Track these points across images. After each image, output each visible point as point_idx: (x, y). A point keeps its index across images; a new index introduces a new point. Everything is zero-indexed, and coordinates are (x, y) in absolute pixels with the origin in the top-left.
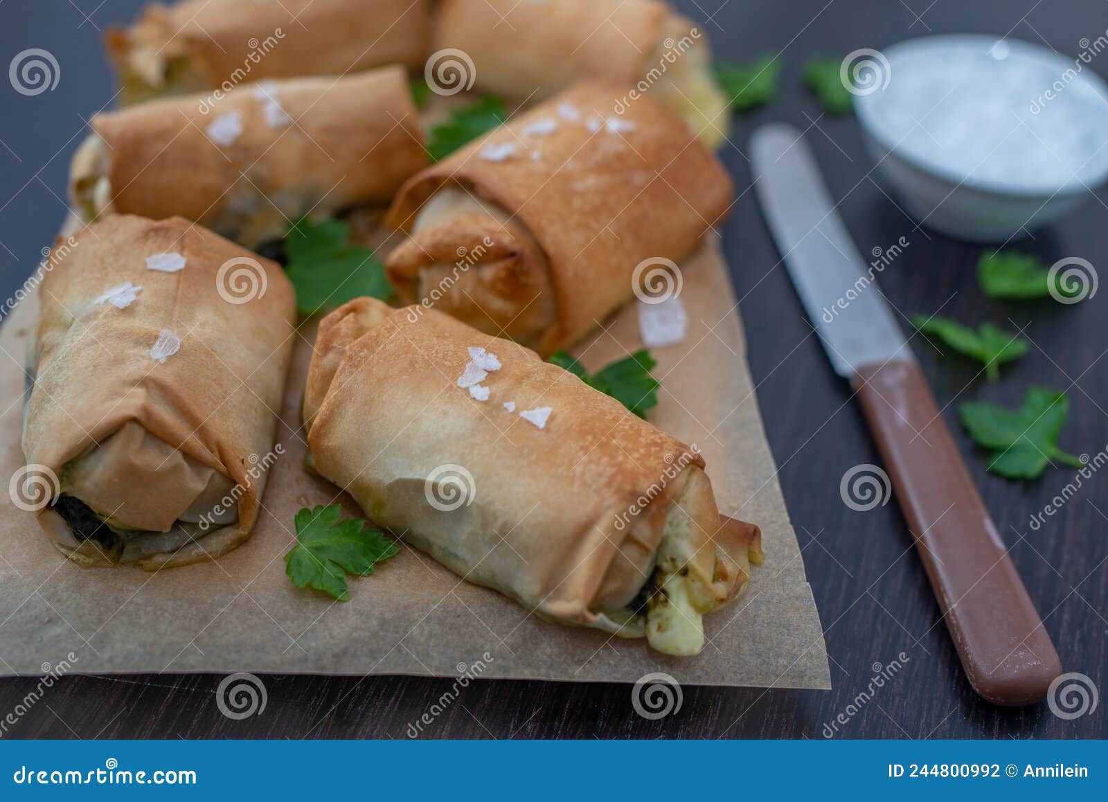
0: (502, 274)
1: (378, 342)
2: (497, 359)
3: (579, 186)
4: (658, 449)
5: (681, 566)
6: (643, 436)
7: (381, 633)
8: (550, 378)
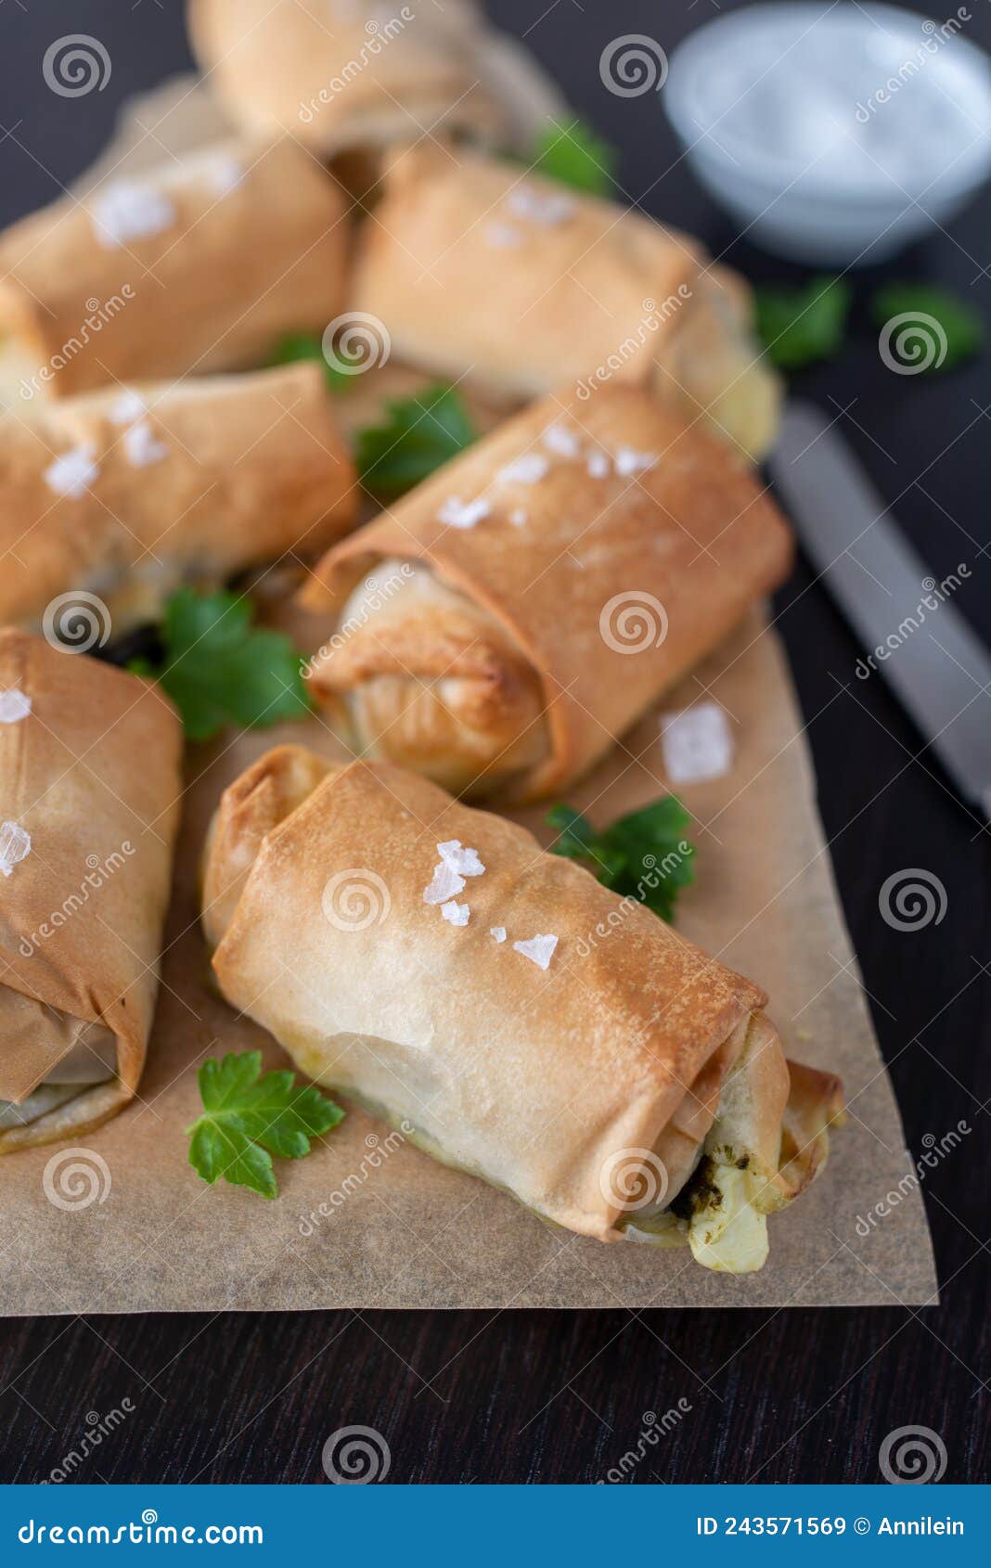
0: (476, 703)
1: (308, 831)
2: (478, 857)
3: (580, 563)
4: (707, 995)
5: (738, 1155)
6: (685, 974)
7: (325, 1247)
8: (553, 883)
